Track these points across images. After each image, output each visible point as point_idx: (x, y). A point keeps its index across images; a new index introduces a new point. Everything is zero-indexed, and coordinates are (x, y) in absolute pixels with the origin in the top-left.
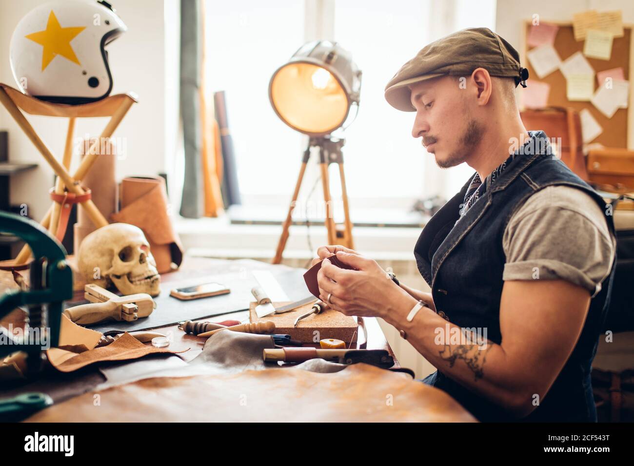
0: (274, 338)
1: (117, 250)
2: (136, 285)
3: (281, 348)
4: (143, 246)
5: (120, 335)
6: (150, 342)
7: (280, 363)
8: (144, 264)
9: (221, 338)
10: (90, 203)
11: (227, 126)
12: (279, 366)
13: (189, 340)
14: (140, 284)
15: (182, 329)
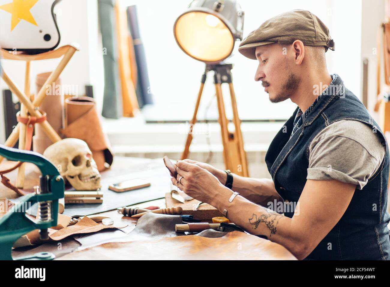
0: (182, 217)
1: (71, 158)
2: (85, 182)
3: (186, 223)
4: (88, 155)
5: (82, 218)
6: (101, 222)
7: (186, 233)
8: (89, 168)
9: (148, 218)
10: (46, 123)
11: (139, 37)
12: (186, 235)
13: (126, 220)
14: (88, 182)
15: (121, 212)
